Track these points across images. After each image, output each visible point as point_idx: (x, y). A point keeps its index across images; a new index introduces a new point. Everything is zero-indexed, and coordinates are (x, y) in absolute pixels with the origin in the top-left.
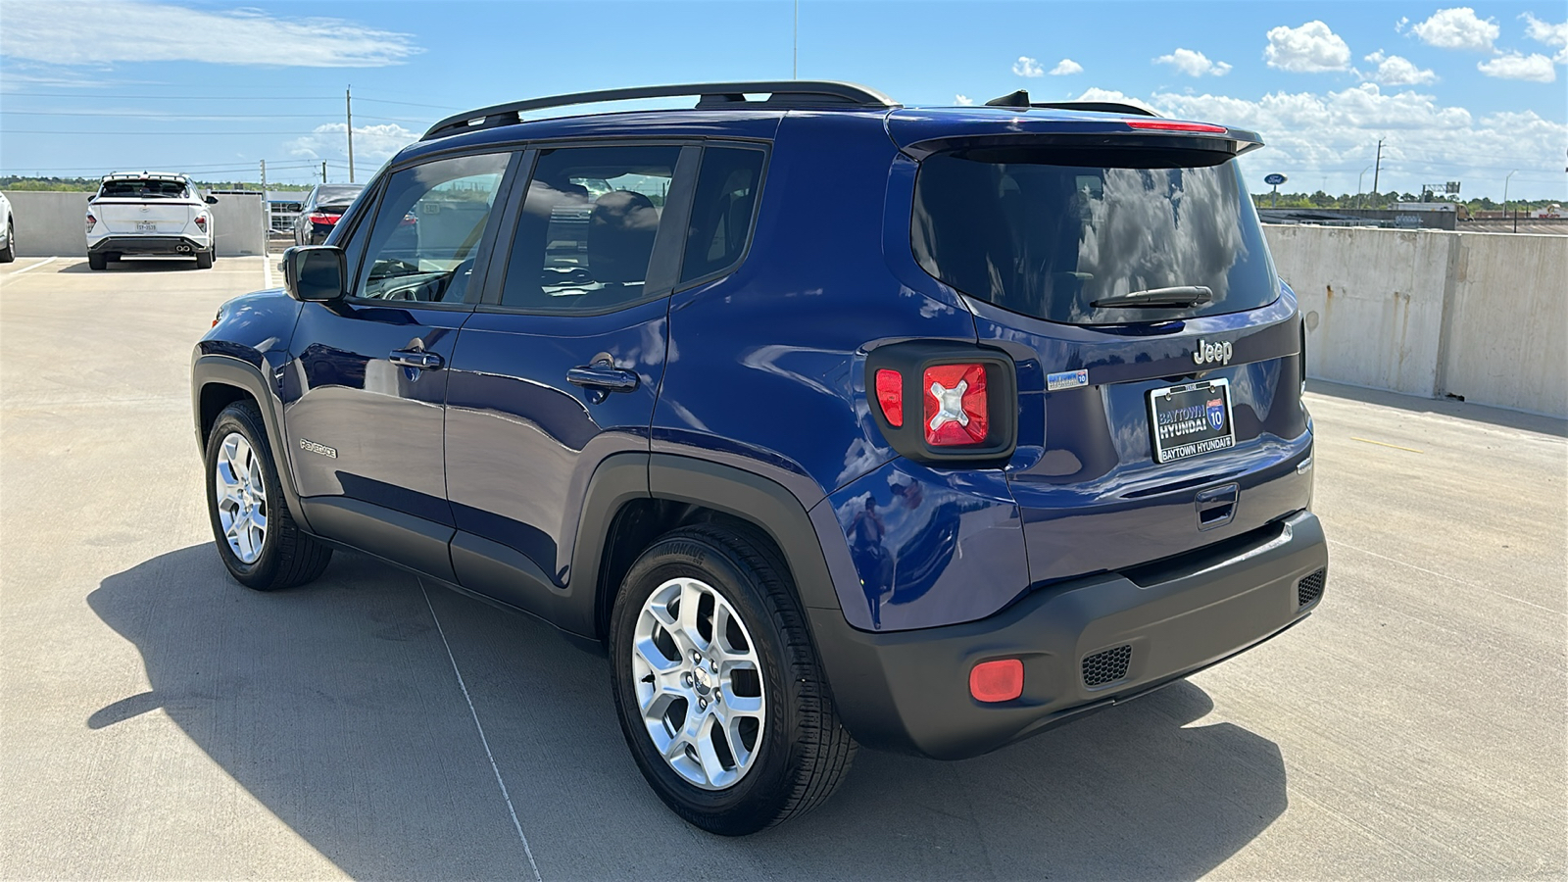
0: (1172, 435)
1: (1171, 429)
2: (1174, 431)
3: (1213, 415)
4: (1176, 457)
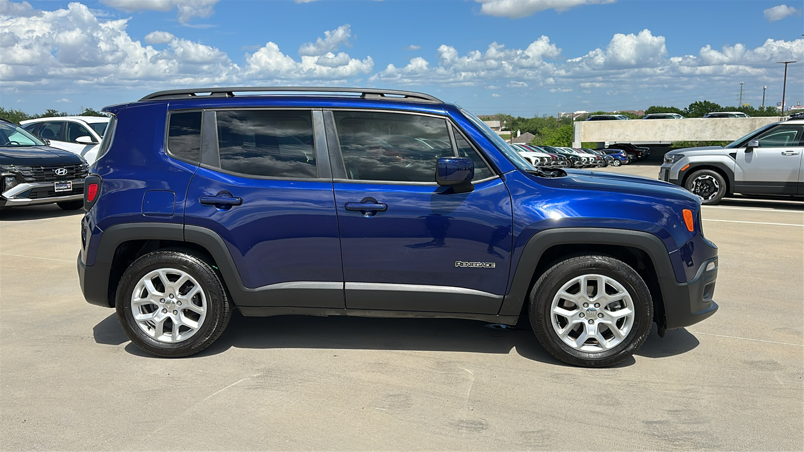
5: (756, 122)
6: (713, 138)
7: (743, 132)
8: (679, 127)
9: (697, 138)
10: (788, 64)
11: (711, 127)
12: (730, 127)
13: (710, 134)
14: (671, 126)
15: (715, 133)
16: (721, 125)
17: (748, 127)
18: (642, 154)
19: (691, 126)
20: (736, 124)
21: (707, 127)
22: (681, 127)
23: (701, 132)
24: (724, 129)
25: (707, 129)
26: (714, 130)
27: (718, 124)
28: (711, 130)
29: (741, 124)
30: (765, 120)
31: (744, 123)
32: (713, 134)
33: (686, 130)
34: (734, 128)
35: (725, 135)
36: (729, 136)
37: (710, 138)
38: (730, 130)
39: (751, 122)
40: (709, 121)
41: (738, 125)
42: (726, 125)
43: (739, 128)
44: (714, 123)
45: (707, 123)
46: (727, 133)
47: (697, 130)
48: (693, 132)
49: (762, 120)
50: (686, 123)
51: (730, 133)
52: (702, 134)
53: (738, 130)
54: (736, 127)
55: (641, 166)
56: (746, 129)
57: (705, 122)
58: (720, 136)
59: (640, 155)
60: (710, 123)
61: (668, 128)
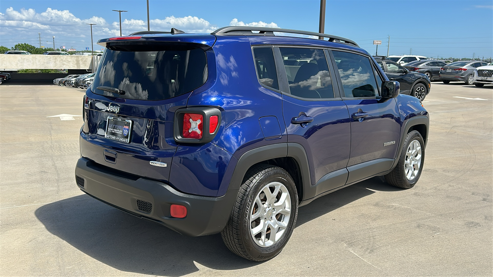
0: (111, 131)
1: (111, 130)
2: (112, 130)
3: (125, 130)
4: (110, 138)
5: (79, 58)
6: (55, 67)
7: (73, 64)
8: (32, 60)
9: (45, 68)
10: (92, 25)
11: (53, 61)
12: (64, 61)
13: (53, 65)
14: (27, 59)
15: (56, 64)
16: (59, 60)
17: (75, 61)
18: (6, 77)
19: (40, 60)
20: (68, 59)
21: (51, 60)
22: (34, 60)
23: (47, 64)
24: (61, 62)
25: (50, 61)
26: (55, 62)
27: (57, 59)
28: (53, 63)
29: (71, 59)
30: (84, 57)
31: (73, 58)
32: (55, 65)
33: (37, 62)
34: (67, 62)
35: (62, 66)
36: (64, 66)
37: (53, 68)
38: (65, 63)
39: (76, 58)
40: (51, 57)
41: (69, 60)
42: (62, 60)
43: (70, 62)
44: (54, 58)
45: (50, 58)
46: (64, 64)
47: (44, 62)
48: (42, 64)
49: (82, 57)
50: (37, 57)
51: (65, 64)
52: (48, 65)
53: (70, 63)
54: (68, 61)
55: (10, 86)
56: (74, 62)
57: (49, 57)
58: (59, 66)
59: (5, 79)
60: (52, 58)
61: (25, 61)
